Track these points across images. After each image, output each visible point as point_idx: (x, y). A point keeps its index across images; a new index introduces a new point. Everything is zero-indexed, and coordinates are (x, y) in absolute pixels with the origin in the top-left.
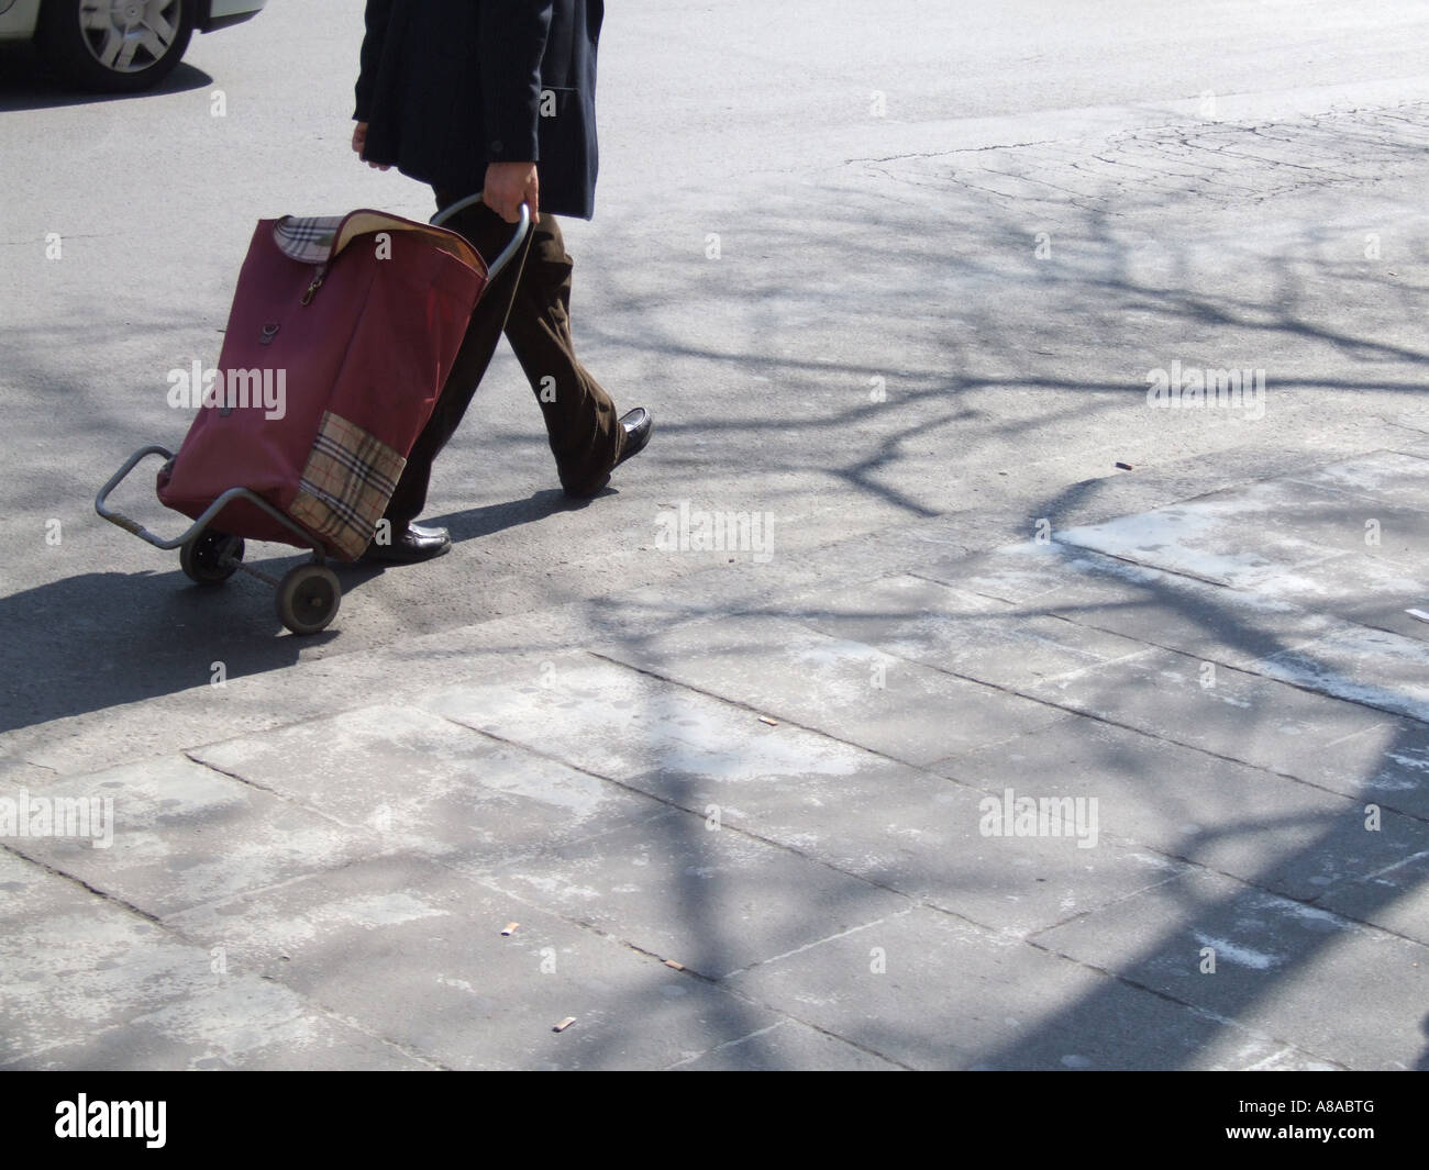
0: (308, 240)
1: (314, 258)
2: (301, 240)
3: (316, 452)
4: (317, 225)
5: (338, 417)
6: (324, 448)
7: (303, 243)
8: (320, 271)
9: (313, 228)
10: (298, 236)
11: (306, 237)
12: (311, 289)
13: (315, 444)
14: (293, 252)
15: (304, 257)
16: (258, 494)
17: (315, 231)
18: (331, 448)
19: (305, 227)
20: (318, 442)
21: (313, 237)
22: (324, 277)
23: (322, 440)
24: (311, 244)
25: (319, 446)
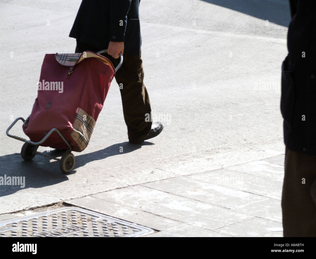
0: (66, 60)
1: (69, 65)
2: (63, 60)
3: (76, 119)
4: (68, 56)
5: (82, 109)
6: (79, 118)
7: (64, 61)
8: (71, 68)
9: (67, 56)
10: (62, 59)
11: (65, 59)
12: (69, 73)
13: (76, 117)
14: (61, 63)
15: (65, 64)
16: (59, 130)
17: (68, 57)
18: (80, 118)
19: (64, 56)
20: (77, 116)
21: (67, 59)
22: (73, 70)
23: (78, 115)
24: (66, 61)
25: (77, 117)
